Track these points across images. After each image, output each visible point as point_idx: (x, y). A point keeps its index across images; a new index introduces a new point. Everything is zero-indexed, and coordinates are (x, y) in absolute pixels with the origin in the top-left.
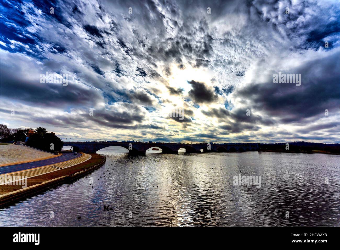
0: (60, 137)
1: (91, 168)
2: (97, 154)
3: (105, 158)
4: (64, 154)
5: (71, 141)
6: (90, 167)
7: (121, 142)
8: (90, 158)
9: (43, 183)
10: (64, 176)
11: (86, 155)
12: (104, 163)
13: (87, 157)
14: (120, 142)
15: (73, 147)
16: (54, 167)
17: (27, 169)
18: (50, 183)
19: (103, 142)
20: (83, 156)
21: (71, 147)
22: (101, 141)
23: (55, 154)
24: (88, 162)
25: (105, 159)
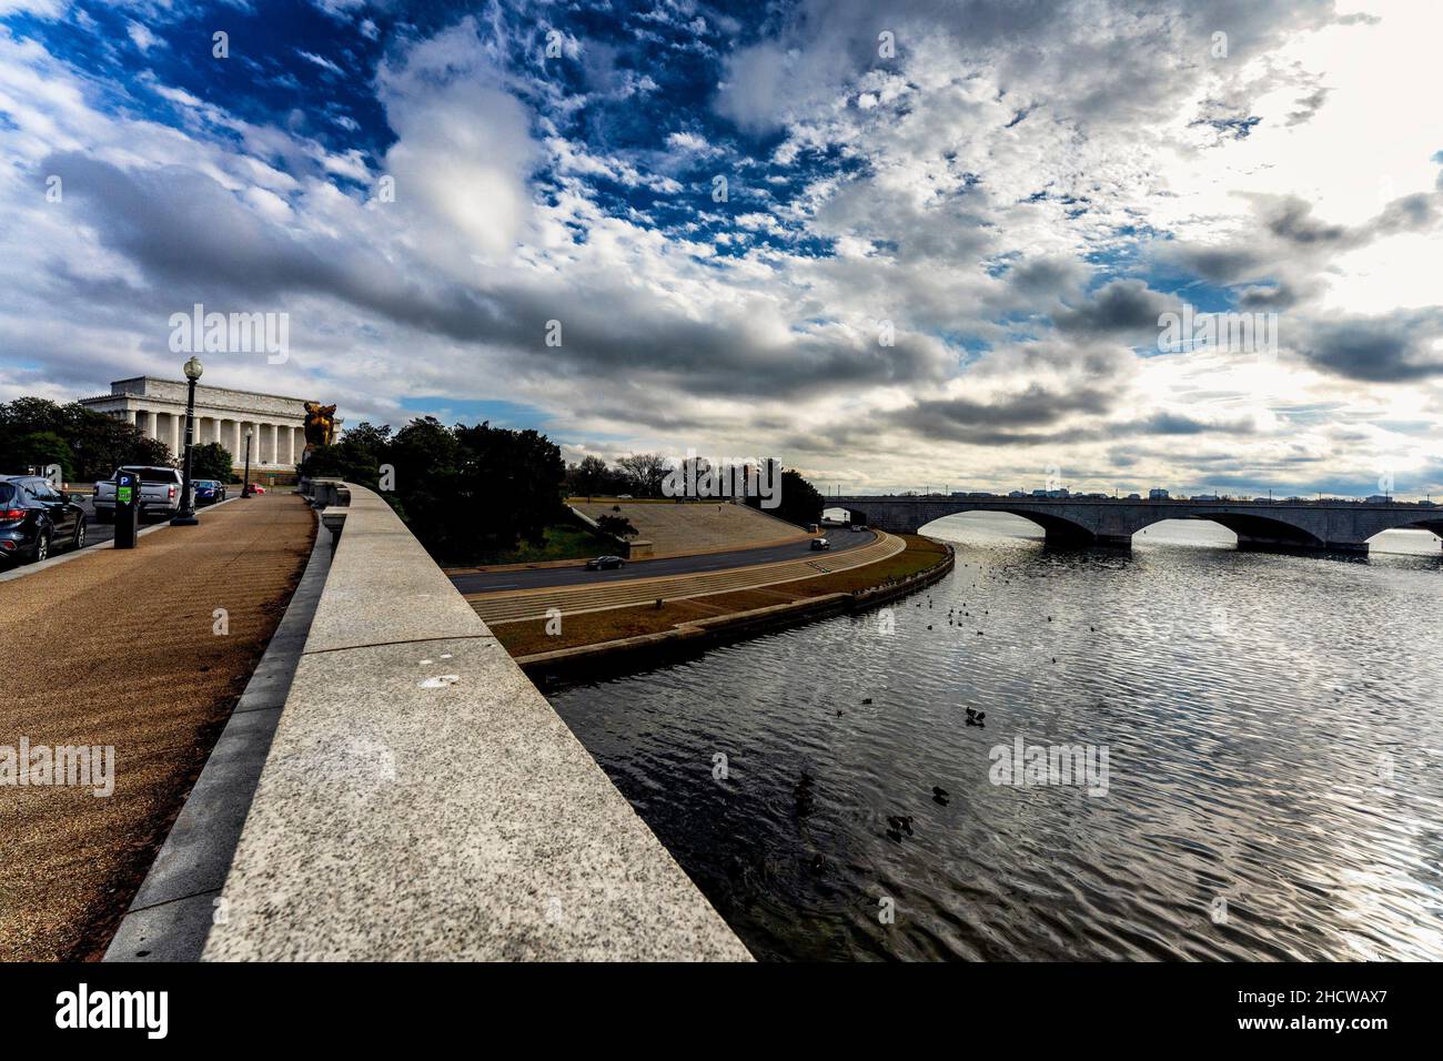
0: (813, 484)
1: (908, 580)
2: (922, 537)
3: (950, 551)
4: (830, 531)
5: (844, 493)
6: (905, 577)
7: (1007, 495)
8: (902, 549)
9: (795, 604)
10: (839, 594)
11: (888, 537)
12: (951, 567)
13: (894, 544)
14: (1004, 497)
15: (848, 513)
16: (812, 565)
17: (759, 563)
18: (809, 605)
19: (938, 496)
20: (881, 540)
21: (844, 511)
22: (931, 492)
23: (809, 532)
24: (897, 559)
25: (953, 555)
